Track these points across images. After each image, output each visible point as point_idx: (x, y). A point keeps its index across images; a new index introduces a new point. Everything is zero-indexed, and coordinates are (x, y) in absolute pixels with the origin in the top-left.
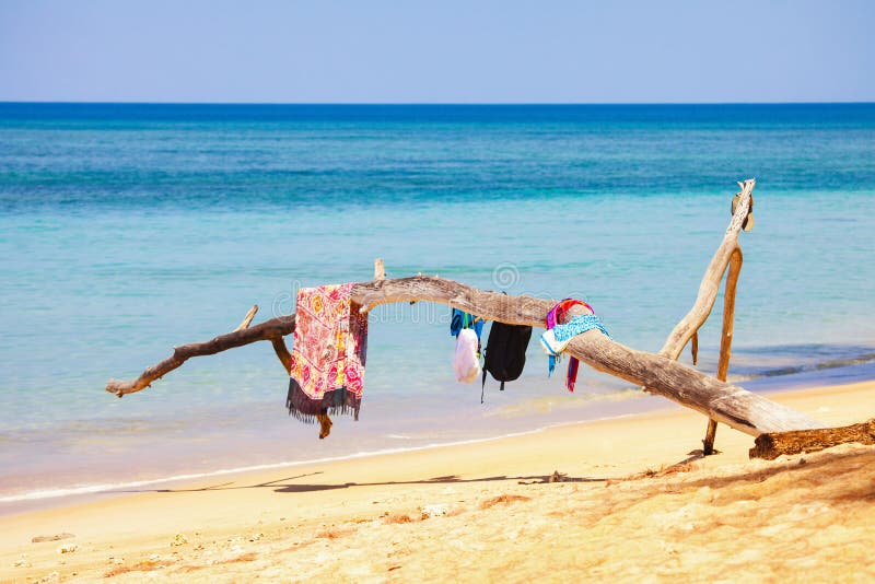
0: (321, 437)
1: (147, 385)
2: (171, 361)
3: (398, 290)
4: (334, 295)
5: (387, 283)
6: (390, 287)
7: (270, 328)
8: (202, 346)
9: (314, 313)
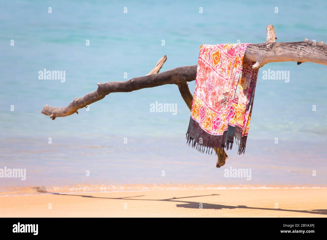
0: (218, 166)
1: (75, 111)
2: (95, 95)
3: (287, 52)
4: (231, 52)
5: (277, 45)
6: (280, 49)
7: (176, 74)
8: (121, 85)
9: (212, 65)
